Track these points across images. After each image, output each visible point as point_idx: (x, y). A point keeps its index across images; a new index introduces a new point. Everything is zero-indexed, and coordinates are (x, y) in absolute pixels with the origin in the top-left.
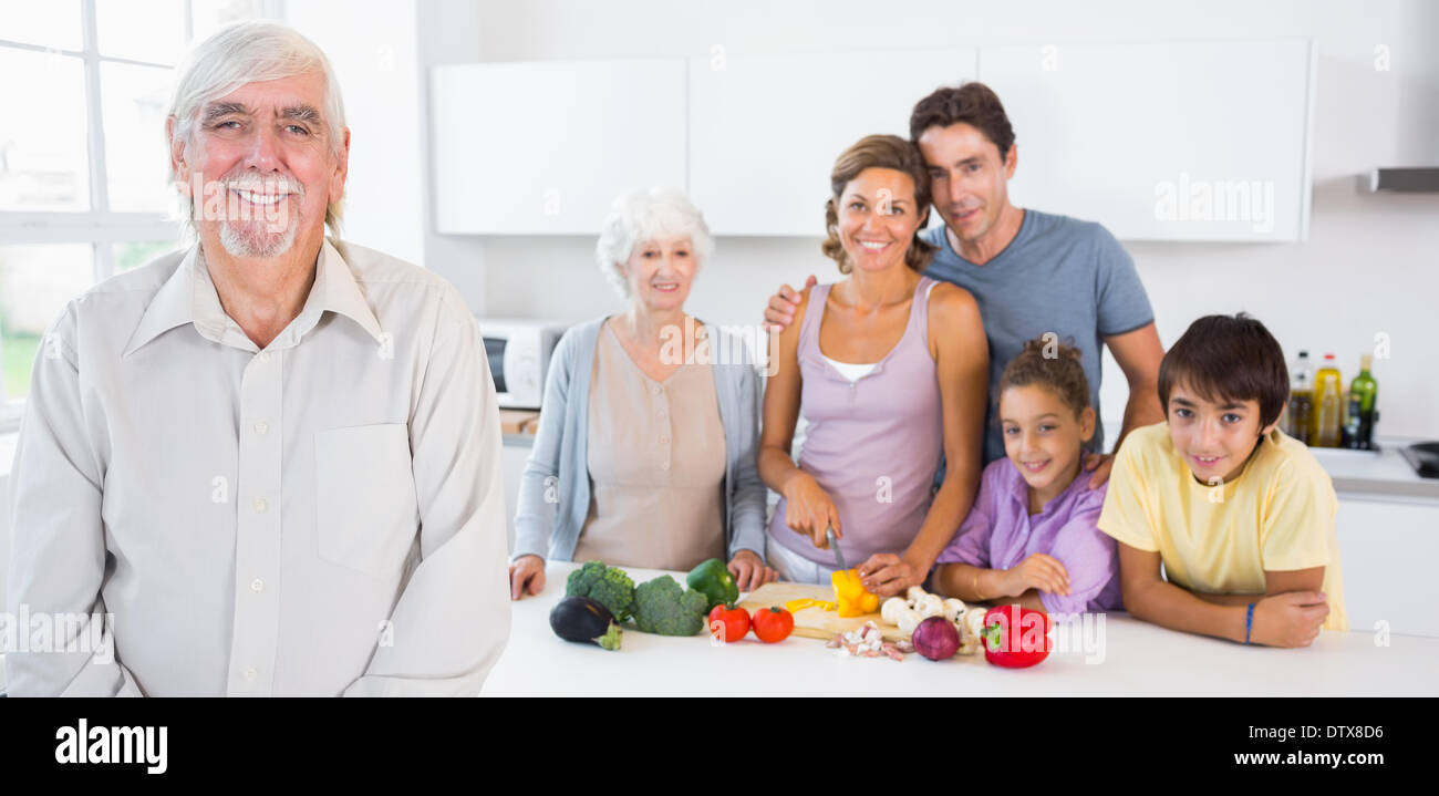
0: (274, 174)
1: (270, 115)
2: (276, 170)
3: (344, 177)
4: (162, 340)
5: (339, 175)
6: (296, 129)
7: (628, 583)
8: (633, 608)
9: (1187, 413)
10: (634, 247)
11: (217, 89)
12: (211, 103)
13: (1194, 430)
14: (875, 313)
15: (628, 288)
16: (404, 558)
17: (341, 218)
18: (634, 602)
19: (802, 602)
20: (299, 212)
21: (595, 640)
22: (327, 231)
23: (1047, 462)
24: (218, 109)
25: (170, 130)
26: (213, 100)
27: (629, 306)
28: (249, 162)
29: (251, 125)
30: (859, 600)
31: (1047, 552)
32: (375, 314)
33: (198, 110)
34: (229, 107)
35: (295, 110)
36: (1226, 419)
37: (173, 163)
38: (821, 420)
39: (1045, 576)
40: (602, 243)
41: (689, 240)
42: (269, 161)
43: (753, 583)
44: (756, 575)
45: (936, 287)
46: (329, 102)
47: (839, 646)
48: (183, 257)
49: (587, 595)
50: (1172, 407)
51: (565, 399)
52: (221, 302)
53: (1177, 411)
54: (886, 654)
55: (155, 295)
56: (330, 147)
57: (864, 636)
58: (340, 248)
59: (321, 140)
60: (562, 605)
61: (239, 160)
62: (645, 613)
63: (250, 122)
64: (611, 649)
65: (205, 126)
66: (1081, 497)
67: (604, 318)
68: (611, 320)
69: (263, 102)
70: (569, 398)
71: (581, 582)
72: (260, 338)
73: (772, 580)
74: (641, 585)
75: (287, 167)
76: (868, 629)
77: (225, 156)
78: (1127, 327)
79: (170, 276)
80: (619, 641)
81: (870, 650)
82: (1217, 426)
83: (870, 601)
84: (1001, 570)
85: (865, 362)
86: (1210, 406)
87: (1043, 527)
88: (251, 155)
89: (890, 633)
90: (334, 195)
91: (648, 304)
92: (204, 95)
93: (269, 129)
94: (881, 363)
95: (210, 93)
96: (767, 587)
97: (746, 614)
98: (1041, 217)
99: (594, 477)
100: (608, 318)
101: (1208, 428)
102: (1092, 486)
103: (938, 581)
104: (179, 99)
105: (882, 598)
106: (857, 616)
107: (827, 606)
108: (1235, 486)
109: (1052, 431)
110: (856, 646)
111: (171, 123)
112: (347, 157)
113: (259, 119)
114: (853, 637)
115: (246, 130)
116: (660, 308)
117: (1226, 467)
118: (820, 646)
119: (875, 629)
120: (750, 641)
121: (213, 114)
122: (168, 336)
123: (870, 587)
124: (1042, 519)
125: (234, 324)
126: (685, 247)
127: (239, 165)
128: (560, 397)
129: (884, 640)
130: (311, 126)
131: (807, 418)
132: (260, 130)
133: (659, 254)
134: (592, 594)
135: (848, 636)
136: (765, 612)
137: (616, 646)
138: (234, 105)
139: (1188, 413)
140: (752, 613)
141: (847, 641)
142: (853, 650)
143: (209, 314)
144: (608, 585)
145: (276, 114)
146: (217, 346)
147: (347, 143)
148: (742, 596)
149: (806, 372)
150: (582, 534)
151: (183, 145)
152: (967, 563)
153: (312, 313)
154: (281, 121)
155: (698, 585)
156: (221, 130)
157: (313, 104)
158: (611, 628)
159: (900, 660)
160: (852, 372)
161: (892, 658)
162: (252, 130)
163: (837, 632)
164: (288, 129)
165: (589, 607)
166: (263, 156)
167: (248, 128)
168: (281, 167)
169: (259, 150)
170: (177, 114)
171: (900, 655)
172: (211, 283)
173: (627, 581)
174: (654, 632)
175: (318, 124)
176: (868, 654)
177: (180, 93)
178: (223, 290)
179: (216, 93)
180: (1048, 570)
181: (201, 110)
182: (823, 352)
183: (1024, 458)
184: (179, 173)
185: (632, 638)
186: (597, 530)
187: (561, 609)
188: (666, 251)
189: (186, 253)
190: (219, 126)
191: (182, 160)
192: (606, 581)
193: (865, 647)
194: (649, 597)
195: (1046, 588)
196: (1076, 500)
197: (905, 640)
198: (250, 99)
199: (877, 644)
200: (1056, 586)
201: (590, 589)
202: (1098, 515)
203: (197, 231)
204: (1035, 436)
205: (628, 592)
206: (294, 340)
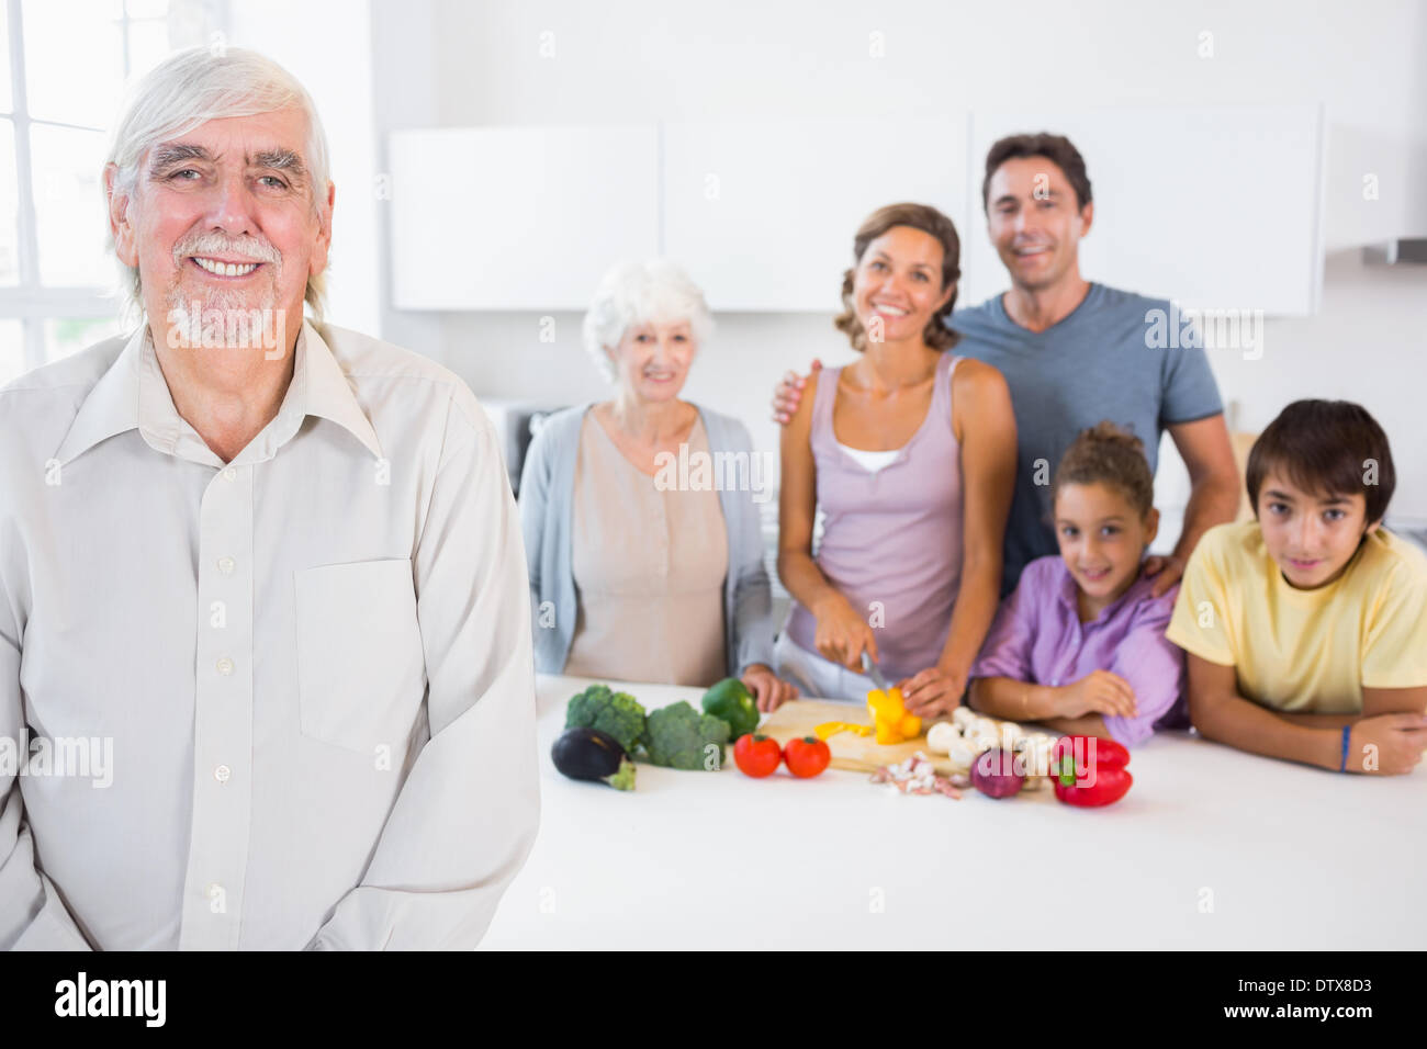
0: (244, 237)
1: (240, 163)
2: (246, 232)
3: (328, 241)
4: (99, 451)
5: (322, 240)
6: (272, 181)
7: (638, 711)
8: (645, 739)
9: (1282, 508)
10: (626, 331)
11: (170, 128)
12: (163, 144)
13: (1292, 527)
14: (894, 397)
15: (616, 372)
16: (410, 729)
17: (324, 294)
18: (646, 732)
19: (833, 725)
20: (274, 287)
21: (606, 779)
22: (307, 311)
23: (1107, 571)
24: (171, 152)
25: (109, 183)
26: (167, 139)
27: (618, 391)
28: (211, 222)
29: (215, 175)
30: (900, 724)
31: (1108, 667)
32: (368, 418)
33: (147, 154)
34: (184, 151)
35: (271, 156)
36: (1329, 515)
37: (113, 224)
38: (840, 516)
39: (1110, 697)
40: (589, 321)
41: (688, 324)
42: (237, 220)
43: (772, 703)
44: (776, 693)
45: (961, 363)
46: (313, 150)
47: (883, 780)
48: (126, 342)
49: (593, 723)
50: (1264, 500)
51: (545, 498)
52: (173, 400)
53: (1270, 506)
54: (939, 791)
55: (90, 392)
56: (312, 204)
57: (912, 769)
58: (323, 333)
59: (302, 195)
60: (565, 738)
61: (199, 219)
62: (659, 744)
63: (213, 171)
64: (623, 788)
65: (155, 176)
66: (1142, 606)
67: (584, 406)
68: (595, 408)
69: (231, 145)
70: (550, 496)
71: (585, 709)
72: (225, 450)
73: (793, 697)
74: (654, 713)
75: (260, 229)
76: (916, 761)
77: (182, 216)
78: (1194, 414)
79: (108, 367)
80: (633, 781)
81: (922, 787)
82: (1318, 523)
83: (913, 725)
84: (1049, 686)
85: (885, 448)
86: (1312, 501)
87: (1098, 639)
88: (213, 214)
89: (944, 765)
90: (315, 264)
91: (640, 394)
92: (152, 135)
93: (239, 181)
94: (905, 449)
95: (161, 132)
96: (788, 706)
97: (775, 745)
98: (1109, 292)
99: (582, 585)
100: (591, 407)
101: (1308, 528)
102: (1155, 593)
103: (979, 697)
104: (121, 140)
105: (927, 723)
106: (897, 742)
107: (861, 731)
108: (1334, 591)
109: (1115, 537)
110: (906, 782)
111: (108, 177)
112: (330, 218)
113: (225, 166)
114: (900, 770)
115: (208, 180)
116: (654, 400)
117: (1324, 571)
118: (863, 780)
119: (925, 762)
120: (782, 776)
121: (166, 160)
122: (105, 447)
123: (915, 707)
124: (1096, 627)
125: (191, 430)
126: (684, 332)
127: (200, 223)
128: (539, 496)
129: (938, 774)
130: (292, 177)
131: (825, 511)
132: (226, 182)
133: (654, 340)
134: (598, 724)
135: (893, 769)
136: (798, 743)
137: (629, 786)
138: (192, 148)
139: (1284, 508)
140: (783, 743)
141: (893, 776)
142: (902, 786)
143: (159, 419)
144: (617, 713)
145: (247, 161)
146: (169, 459)
147: (331, 200)
148: (764, 718)
149: (821, 462)
150: (571, 650)
151: (125, 200)
152: (1006, 676)
153: (291, 416)
154: (252, 171)
155: (715, 709)
156: (174, 181)
157: (296, 149)
158: (624, 765)
159: (957, 798)
160: (873, 461)
161: (948, 796)
162: (216, 182)
163: (880, 764)
164: (262, 181)
165: (596, 740)
166: (231, 214)
167: (211, 178)
168: (252, 229)
169: (226, 207)
170: (118, 162)
171: (956, 793)
172: (162, 377)
173: (638, 708)
174: (669, 765)
175: (300, 174)
176: (919, 791)
177: (122, 132)
178: (177, 385)
179: (169, 133)
180: (1112, 689)
181: (150, 155)
182: (839, 439)
183: (1083, 564)
184: (120, 236)
185: (646, 774)
186: (586, 643)
187: (565, 742)
188: (663, 336)
189: (129, 339)
190: (173, 176)
191: (125, 220)
192: (614, 708)
193: (913, 784)
194: (665, 726)
195: (1111, 711)
196: (1136, 609)
197: (960, 774)
198: (212, 141)
199: (930, 780)
200: (1122, 708)
201: (595, 717)
202: (1165, 626)
203: (143, 310)
204: (1098, 540)
205: (639, 721)
206: (267, 452)
